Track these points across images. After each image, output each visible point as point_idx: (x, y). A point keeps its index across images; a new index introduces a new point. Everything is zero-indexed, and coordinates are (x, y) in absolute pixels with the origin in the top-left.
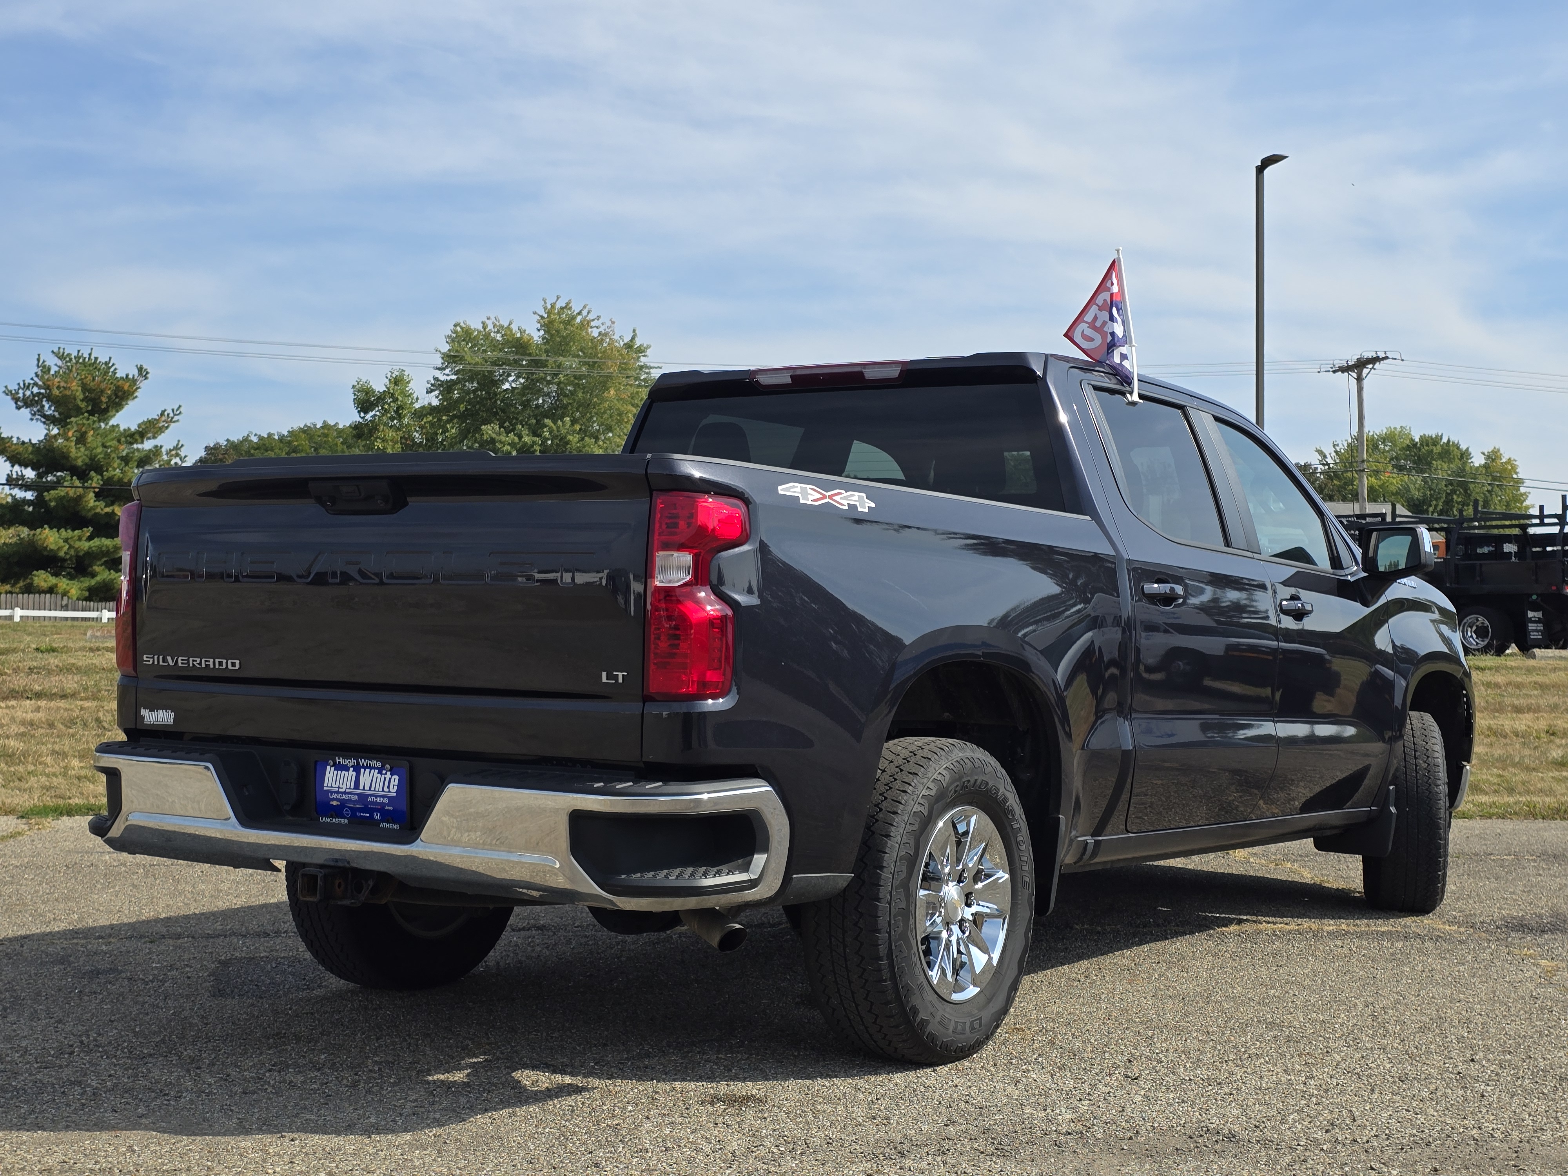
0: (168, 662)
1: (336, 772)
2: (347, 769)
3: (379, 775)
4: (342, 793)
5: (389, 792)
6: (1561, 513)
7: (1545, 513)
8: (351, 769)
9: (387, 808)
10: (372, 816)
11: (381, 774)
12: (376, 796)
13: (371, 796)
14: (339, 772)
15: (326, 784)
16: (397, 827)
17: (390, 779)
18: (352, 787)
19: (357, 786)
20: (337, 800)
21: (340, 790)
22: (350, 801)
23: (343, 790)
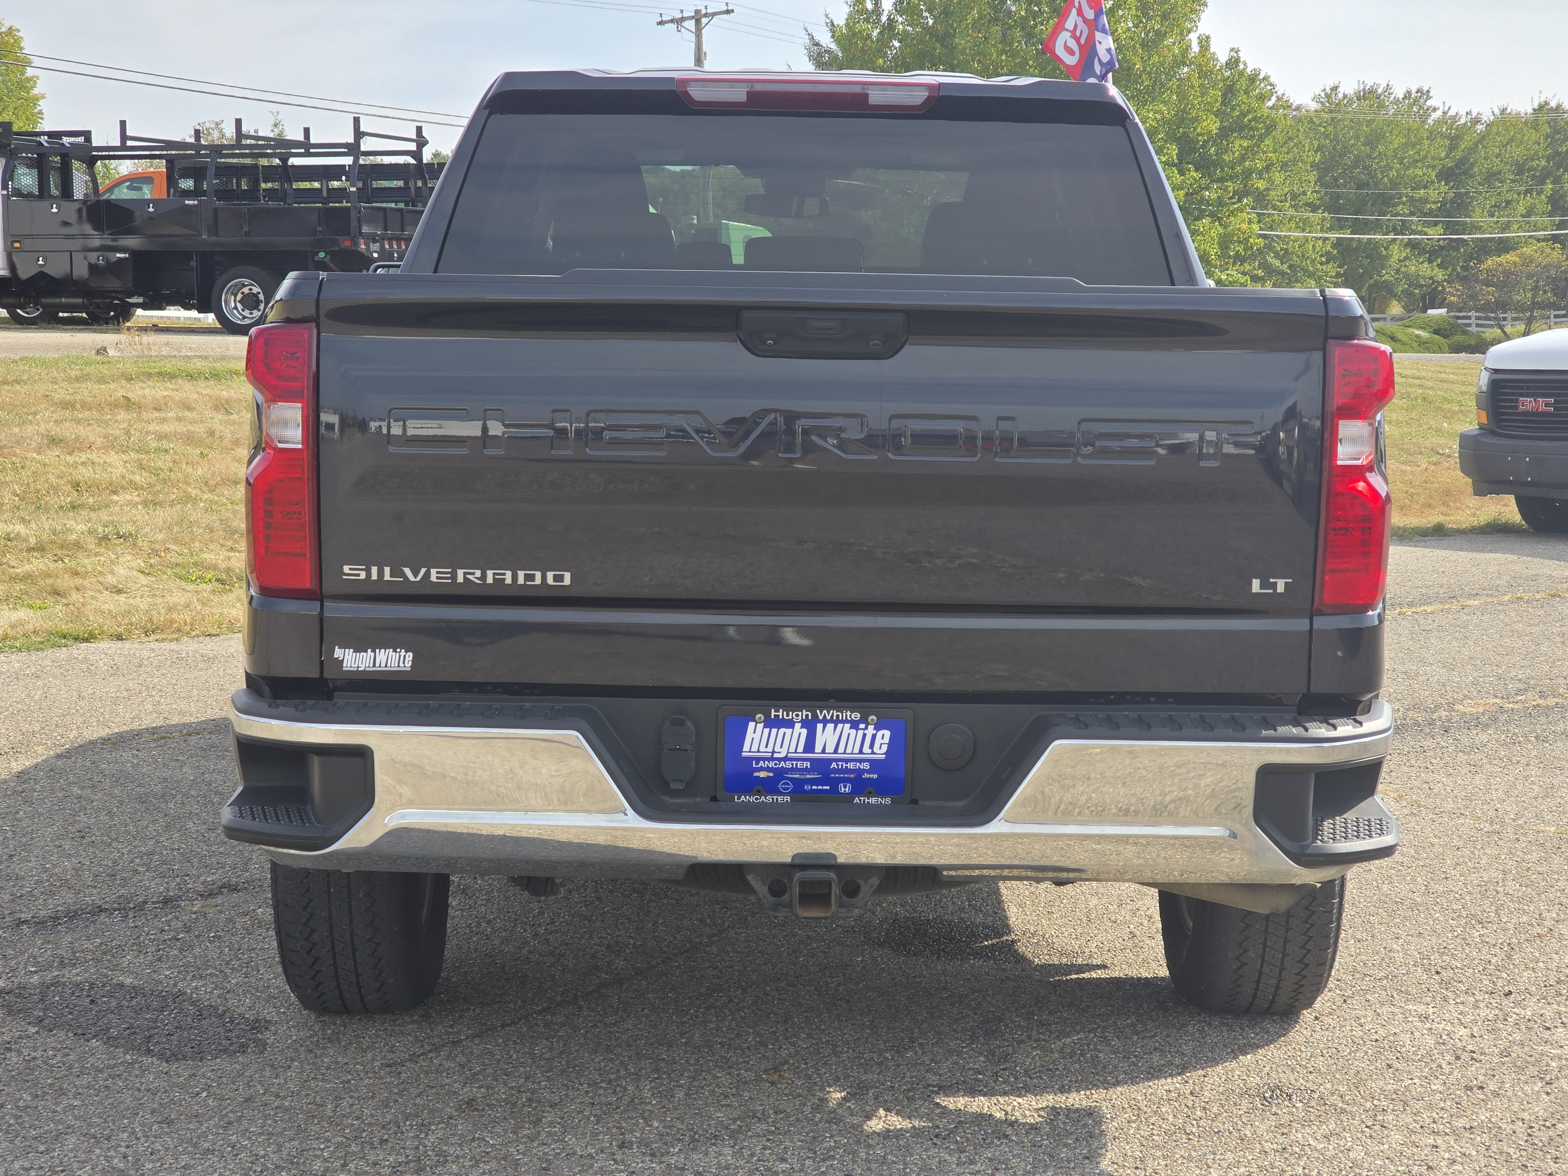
0: (403, 575)
1: (767, 730)
2: (790, 724)
3: (853, 731)
4: (780, 760)
5: (873, 753)
6: (352, 141)
7: (313, 140)
8: (798, 726)
9: (866, 776)
10: (835, 790)
11: (857, 729)
12: (847, 761)
13: (837, 760)
14: (774, 731)
15: (746, 748)
16: (887, 801)
17: (874, 737)
18: (801, 749)
19: (810, 745)
20: (768, 769)
21: (776, 755)
22: (794, 770)
23: (782, 755)
